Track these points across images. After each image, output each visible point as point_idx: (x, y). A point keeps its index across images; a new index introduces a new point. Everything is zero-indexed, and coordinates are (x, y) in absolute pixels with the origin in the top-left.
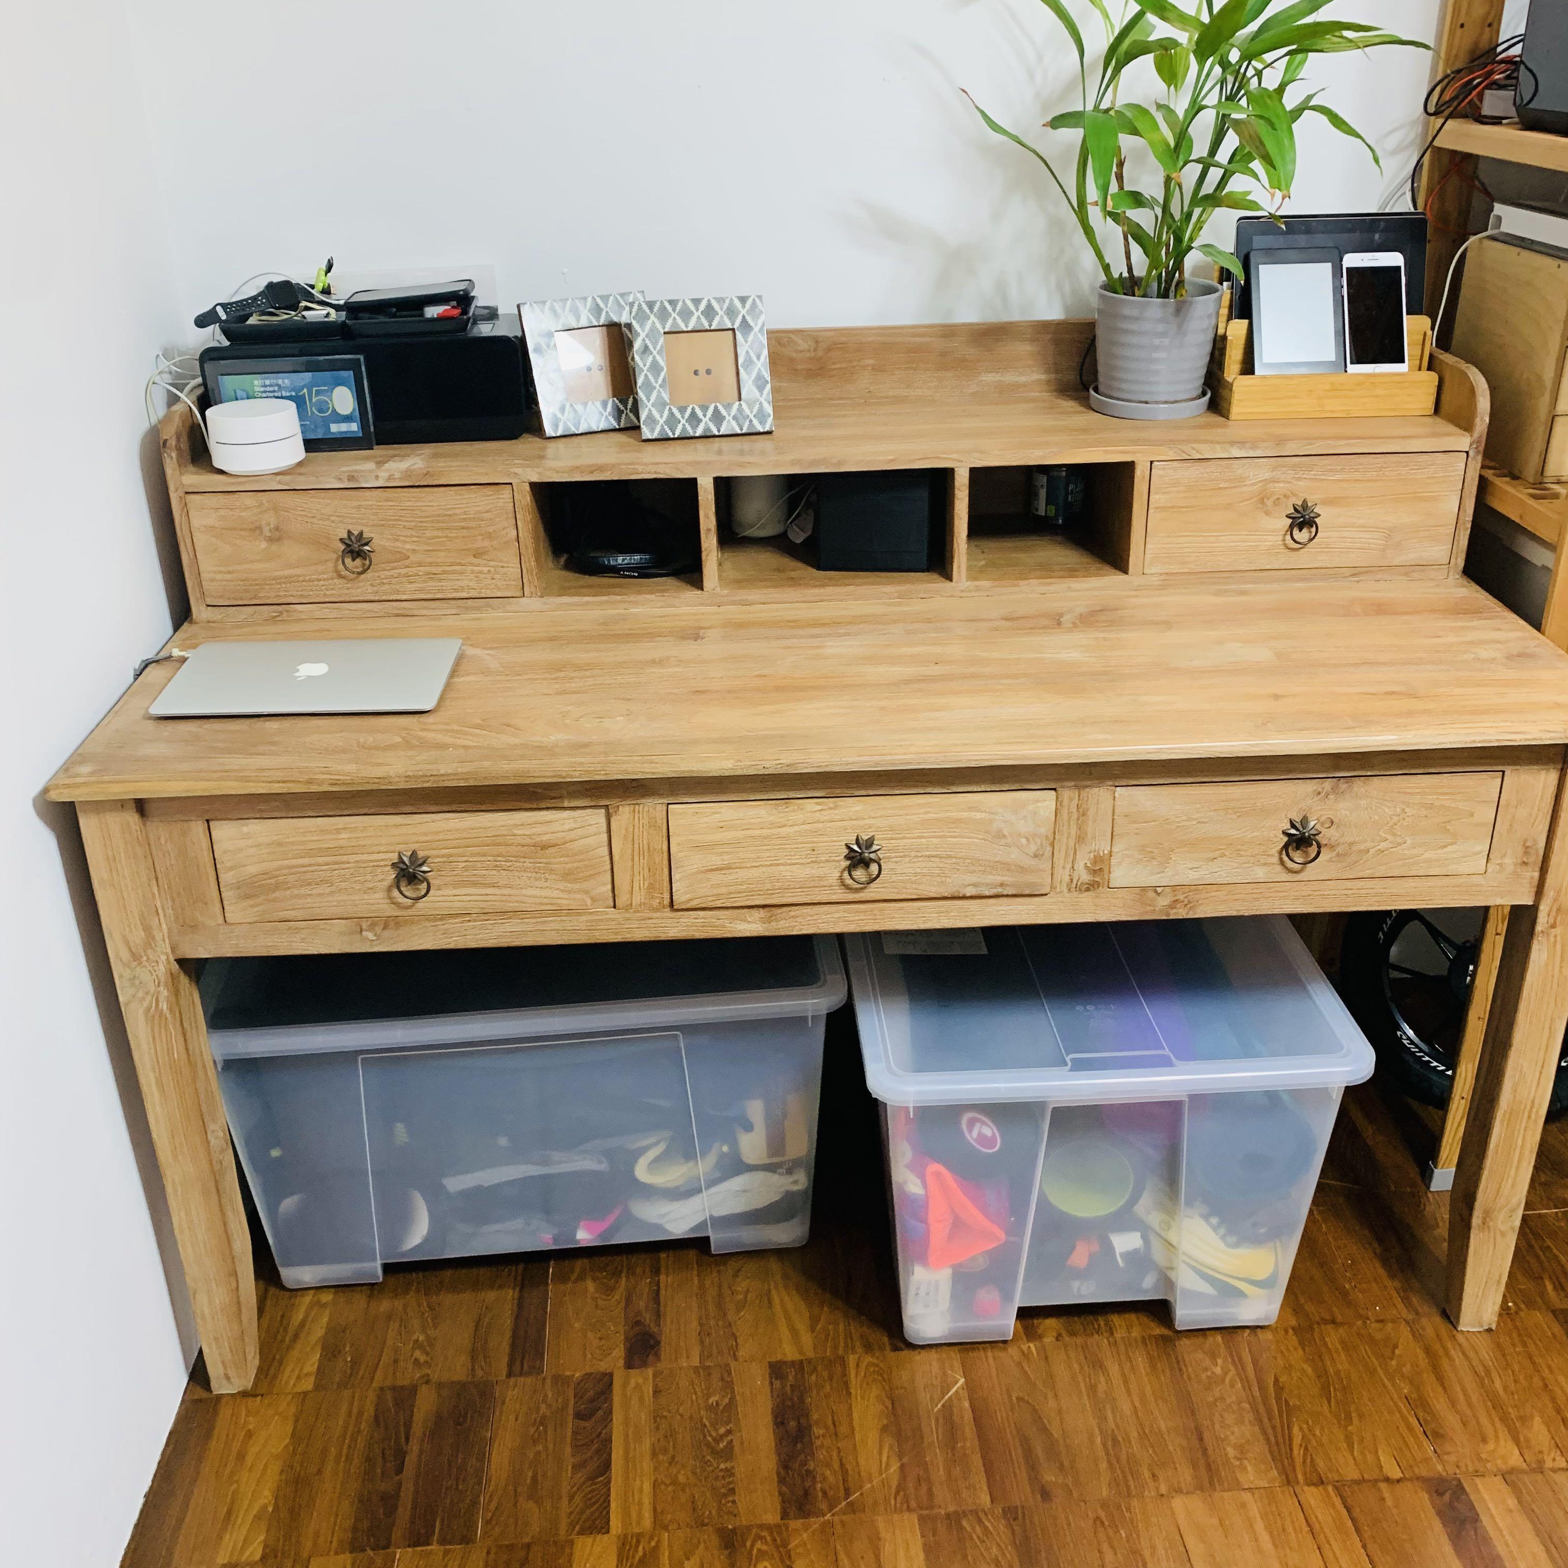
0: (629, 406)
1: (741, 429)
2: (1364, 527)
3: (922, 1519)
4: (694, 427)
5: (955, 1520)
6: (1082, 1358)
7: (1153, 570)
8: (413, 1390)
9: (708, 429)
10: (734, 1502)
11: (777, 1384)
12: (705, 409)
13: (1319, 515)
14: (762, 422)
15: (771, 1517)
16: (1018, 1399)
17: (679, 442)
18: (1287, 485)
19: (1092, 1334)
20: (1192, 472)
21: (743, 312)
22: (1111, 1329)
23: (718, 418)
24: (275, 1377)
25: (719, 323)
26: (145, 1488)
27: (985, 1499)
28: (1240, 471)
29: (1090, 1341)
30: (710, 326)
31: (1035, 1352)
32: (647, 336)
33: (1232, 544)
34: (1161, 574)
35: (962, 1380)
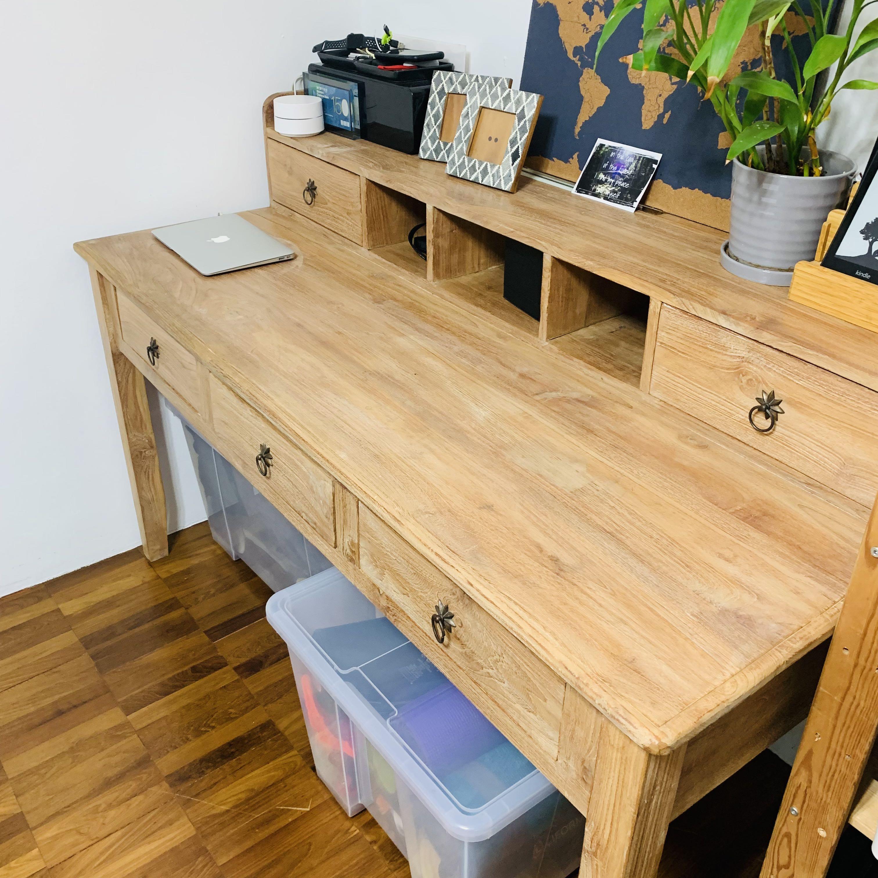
0: (447, 148)
1: (494, 184)
2: (822, 443)
3: (195, 836)
4: (471, 174)
5: (202, 851)
6: (363, 862)
7: (655, 394)
8: (180, 606)
9: (477, 178)
10: (168, 752)
11: (258, 729)
12: (481, 163)
13: (784, 413)
14: (506, 184)
15: (166, 772)
16: (310, 843)
17: (462, 181)
18: (759, 370)
19: (387, 859)
20: (689, 324)
21: (525, 104)
22: (399, 867)
23: (485, 172)
24: (164, 564)
25: (509, 108)
26: (85, 565)
27: (222, 861)
28: (724, 340)
29: (382, 861)
30: (504, 108)
31: (352, 836)
32: (471, 106)
33: (713, 403)
34: (661, 400)
35: (308, 809)
